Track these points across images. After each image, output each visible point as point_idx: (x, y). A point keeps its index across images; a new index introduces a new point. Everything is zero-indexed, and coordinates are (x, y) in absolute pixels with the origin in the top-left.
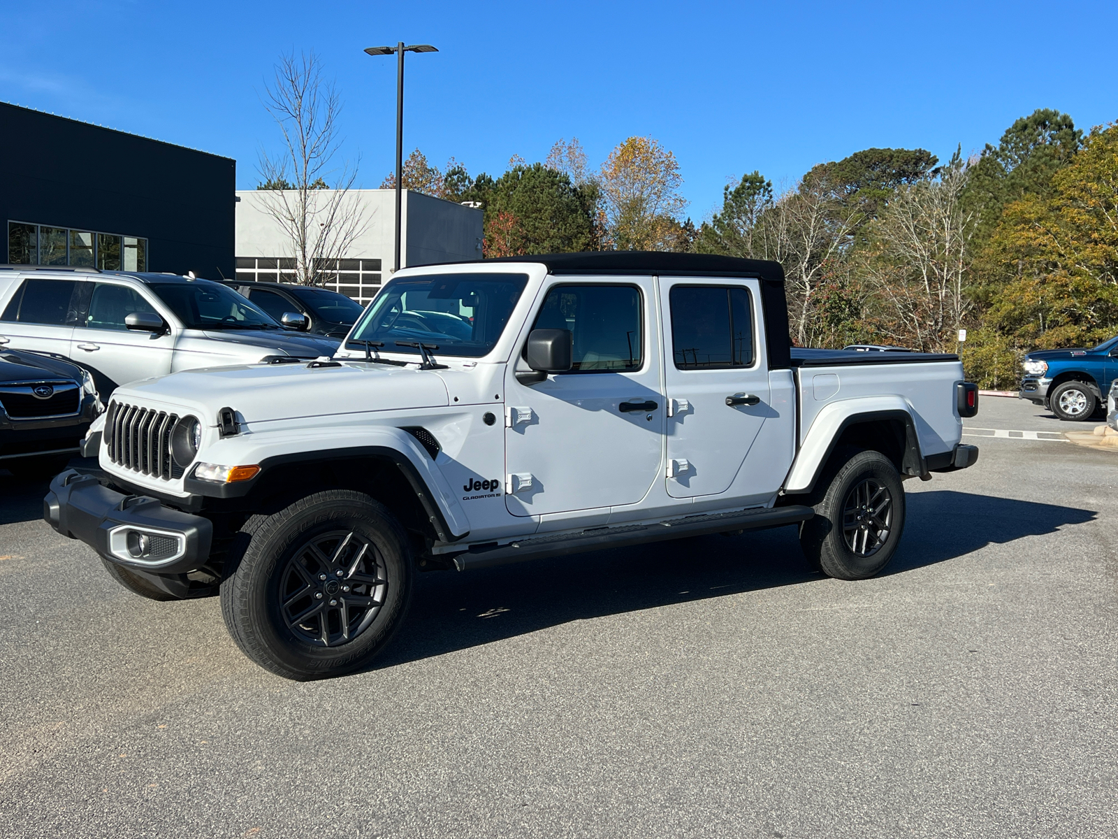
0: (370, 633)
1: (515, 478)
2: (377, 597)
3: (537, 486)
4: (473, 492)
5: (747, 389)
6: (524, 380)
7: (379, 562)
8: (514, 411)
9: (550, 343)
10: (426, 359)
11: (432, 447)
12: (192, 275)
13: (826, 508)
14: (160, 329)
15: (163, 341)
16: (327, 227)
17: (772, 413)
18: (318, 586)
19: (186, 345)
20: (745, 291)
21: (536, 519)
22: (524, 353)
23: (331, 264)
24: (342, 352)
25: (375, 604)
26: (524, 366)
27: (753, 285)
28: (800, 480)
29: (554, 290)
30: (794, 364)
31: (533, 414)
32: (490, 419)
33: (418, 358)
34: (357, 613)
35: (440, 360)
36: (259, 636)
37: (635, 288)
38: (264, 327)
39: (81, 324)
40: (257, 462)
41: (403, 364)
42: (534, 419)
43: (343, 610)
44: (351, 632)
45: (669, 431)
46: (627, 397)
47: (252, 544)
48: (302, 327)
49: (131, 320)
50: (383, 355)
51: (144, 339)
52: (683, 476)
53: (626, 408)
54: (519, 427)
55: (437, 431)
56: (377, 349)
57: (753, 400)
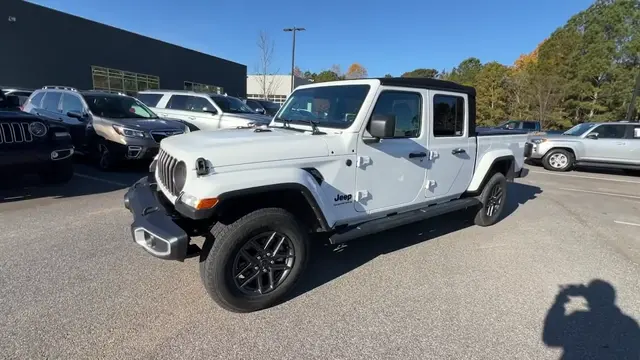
0: (285, 283)
1: (360, 194)
2: (289, 265)
3: (370, 197)
4: (339, 202)
5: (459, 146)
6: (367, 142)
7: (291, 246)
8: (362, 159)
9: (384, 123)
10: (314, 129)
11: (319, 179)
12: (226, 95)
13: (482, 198)
14: (215, 112)
15: (216, 117)
16: (271, 83)
17: (467, 157)
18: (257, 263)
19: (223, 118)
20: (462, 99)
21: (368, 212)
22: (368, 127)
23: (273, 96)
24: (273, 123)
25: (288, 268)
26: (368, 135)
27: (465, 97)
28: (474, 187)
29: (383, 94)
30: (476, 134)
31: (371, 160)
32: (349, 163)
33: (310, 128)
34: (278, 274)
35: (321, 129)
36: (220, 296)
37: (419, 95)
38: (249, 113)
39: (190, 110)
40: (216, 196)
41: (302, 131)
42: (371, 162)
43: (270, 274)
44: (275, 284)
45: (429, 167)
46: (413, 150)
47: (215, 244)
48: (262, 113)
49: (205, 109)
50: (292, 126)
51: (209, 115)
52: (432, 188)
53: (412, 156)
54: (363, 167)
55: (322, 170)
56: (289, 122)
57: (463, 151)
